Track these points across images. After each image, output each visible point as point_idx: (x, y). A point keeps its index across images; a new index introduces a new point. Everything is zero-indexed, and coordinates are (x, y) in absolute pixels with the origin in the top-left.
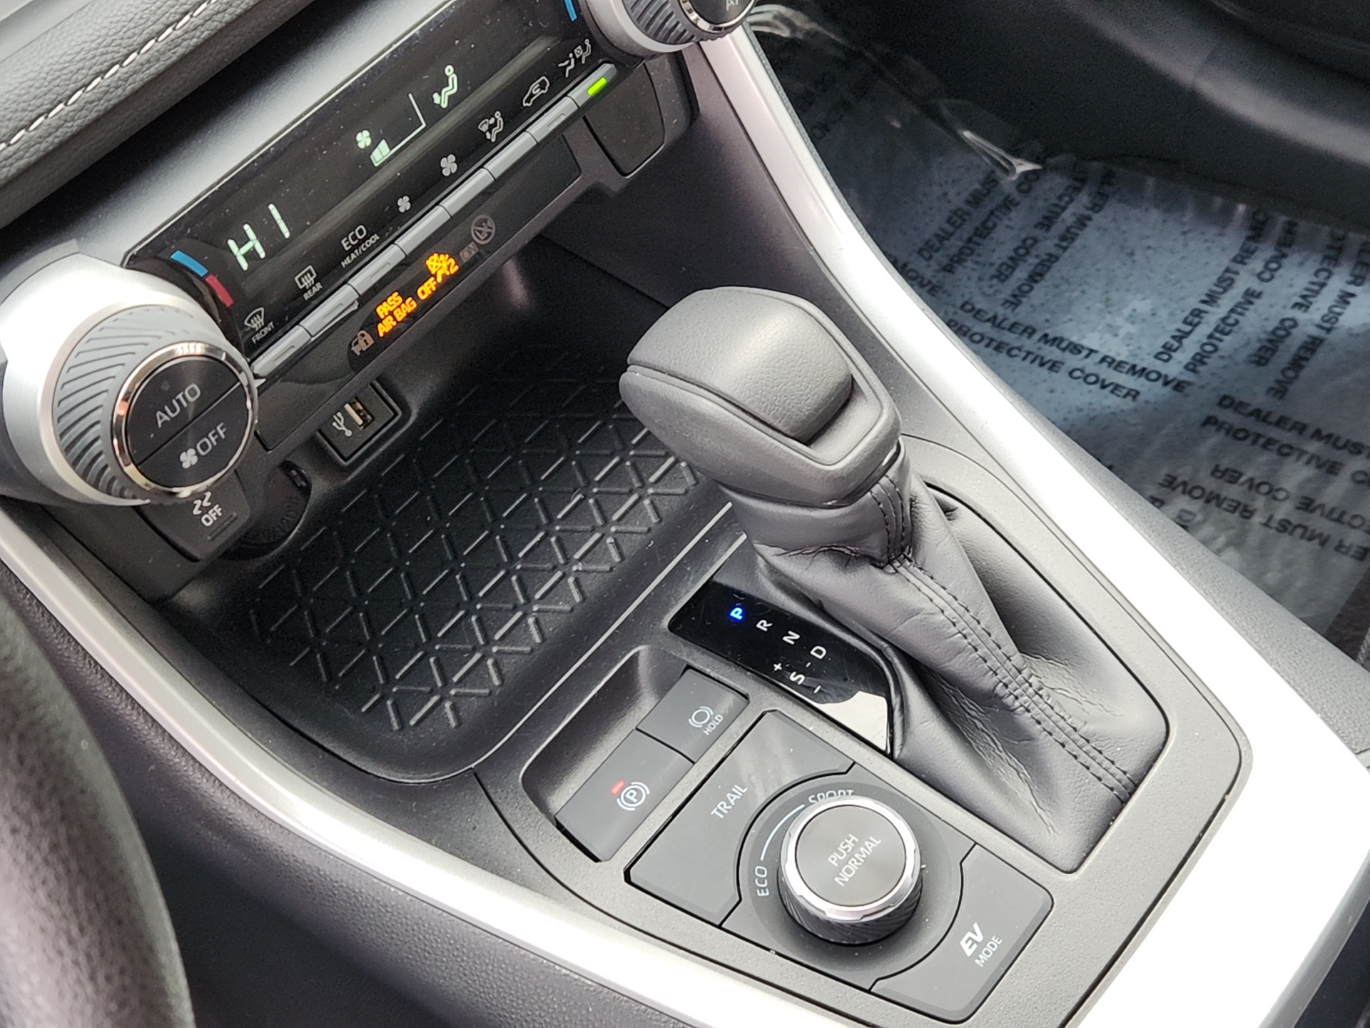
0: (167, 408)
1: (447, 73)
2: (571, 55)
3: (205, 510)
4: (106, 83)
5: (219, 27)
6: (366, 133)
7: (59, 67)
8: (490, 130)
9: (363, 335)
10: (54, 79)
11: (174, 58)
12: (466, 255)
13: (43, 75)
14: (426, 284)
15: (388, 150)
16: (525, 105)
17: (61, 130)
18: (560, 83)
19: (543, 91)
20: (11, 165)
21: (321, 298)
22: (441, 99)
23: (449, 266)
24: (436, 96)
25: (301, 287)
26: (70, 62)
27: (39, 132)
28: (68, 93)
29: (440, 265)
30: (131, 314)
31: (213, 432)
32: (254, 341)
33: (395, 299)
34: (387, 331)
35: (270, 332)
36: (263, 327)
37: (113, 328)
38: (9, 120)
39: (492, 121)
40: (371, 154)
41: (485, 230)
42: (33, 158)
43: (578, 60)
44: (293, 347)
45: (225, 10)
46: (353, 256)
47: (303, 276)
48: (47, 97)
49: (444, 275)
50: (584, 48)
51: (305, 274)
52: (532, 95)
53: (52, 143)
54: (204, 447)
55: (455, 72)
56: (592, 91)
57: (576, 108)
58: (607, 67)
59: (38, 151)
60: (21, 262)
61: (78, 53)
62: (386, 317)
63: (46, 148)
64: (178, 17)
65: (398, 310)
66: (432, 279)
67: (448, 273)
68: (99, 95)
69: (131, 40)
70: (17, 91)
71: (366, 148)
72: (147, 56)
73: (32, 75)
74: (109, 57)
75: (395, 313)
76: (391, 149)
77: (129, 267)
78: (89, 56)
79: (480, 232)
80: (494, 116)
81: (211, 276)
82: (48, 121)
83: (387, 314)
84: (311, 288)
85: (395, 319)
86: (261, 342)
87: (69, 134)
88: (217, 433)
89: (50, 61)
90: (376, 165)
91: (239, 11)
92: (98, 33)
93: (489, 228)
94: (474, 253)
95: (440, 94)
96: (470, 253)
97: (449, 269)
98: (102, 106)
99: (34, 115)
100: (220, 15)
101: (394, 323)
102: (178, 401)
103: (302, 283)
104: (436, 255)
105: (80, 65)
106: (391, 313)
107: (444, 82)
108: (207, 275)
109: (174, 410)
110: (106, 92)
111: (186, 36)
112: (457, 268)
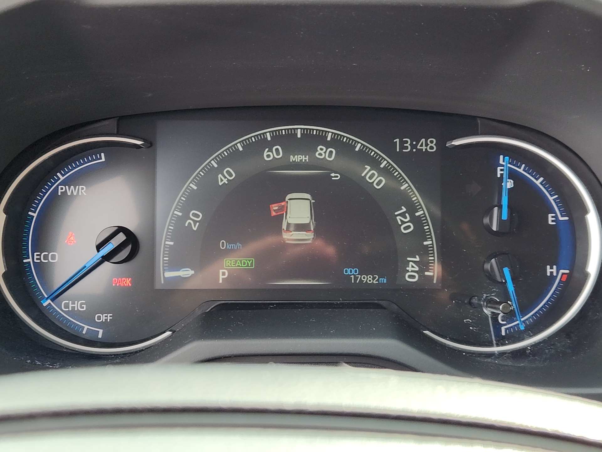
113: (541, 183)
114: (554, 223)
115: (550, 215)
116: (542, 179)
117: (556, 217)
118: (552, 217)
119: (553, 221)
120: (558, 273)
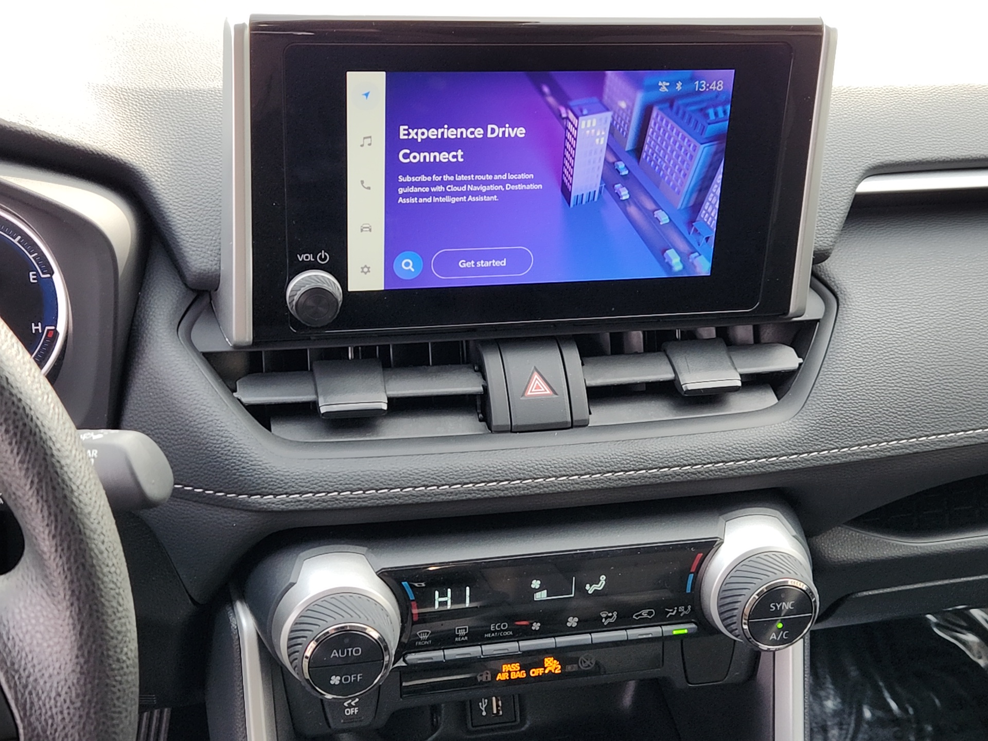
0: (340, 651)
1: (601, 578)
2: (676, 608)
3: (350, 706)
4: (426, 491)
5: (495, 496)
6: (539, 582)
7: (411, 473)
8: (606, 618)
9: (487, 674)
10: (404, 477)
11: (464, 498)
12: (569, 668)
13: (401, 473)
14: (538, 669)
15: (546, 596)
16: (634, 617)
17: (391, 500)
18: (661, 618)
19: (649, 617)
20: (359, 502)
21: (463, 644)
22: (590, 589)
23: (556, 668)
24: (588, 586)
25: (457, 633)
26: (417, 473)
27: (381, 495)
28: (406, 486)
29: (552, 665)
30: (360, 598)
31: (355, 675)
32: (417, 643)
33: (516, 666)
34: (502, 679)
35: (427, 644)
36: (425, 640)
37: (347, 599)
38: (372, 483)
39: (610, 614)
40: (536, 593)
41: (588, 663)
42: (370, 505)
43: (678, 613)
44: (432, 659)
45: (503, 491)
46: (493, 635)
47: (461, 629)
48: (396, 483)
49: (550, 671)
50: (686, 609)
51: (463, 629)
52: (641, 615)
53: (383, 503)
54: (346, 679)
55: (605, 580)
56: (675, 633)
57: (661, 635)
58: (693, 626)
59: (375, 502)
60: (337, 544)
61: (423, 472)
62: (505, 672)
63: (379, 503)
64: (479, 481)
65: (514, 673)
66: (543, 669)
67: (553, 671)
68: (418, 495)
69: (450, 480)
70: (385, 473)
71: (535, 589)
72: (453, 490)
73: (396, 470)
74: (435, 481)
75: (512, 673)
76: (548, 596)
77: (378, 576)
78: (427, 476)
79: (585, 662)
80: (612, 613)
81: (415, 602)
82: (388, 493)
83: (507, 671)
84: (461, 637)
85: (509, 676)
86: (419, 646)
87: (393, 504)
88: (357, 677)
89: (409, 468)
90: (535, 599)
91: (510, 494)
92: (438, 468)
93: (591, 663)
94: (574, 670)
95: (591, 586)
96: (572, 668)
97: (555, 670)
98: (417, 500)
99: (385, 487)
100: (499, 492)
101: (508, 678)
102: (348, 652)
103: (458, 632)
104: (552, 658)
105: (420, 477)
106: (509, 672)
107: (597, 582)
108: (413, 600)
109: (343, 654)
110: (422, 495)
111: (477, 492)
112: (560, 671)
113: (19, 242)
114: (36, 281)
115: (31, 273)
116: (19, 237)
117: (37, 274)
118: (33, 275)
119: (34, 279)
120: (43, 329)
